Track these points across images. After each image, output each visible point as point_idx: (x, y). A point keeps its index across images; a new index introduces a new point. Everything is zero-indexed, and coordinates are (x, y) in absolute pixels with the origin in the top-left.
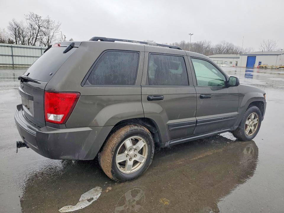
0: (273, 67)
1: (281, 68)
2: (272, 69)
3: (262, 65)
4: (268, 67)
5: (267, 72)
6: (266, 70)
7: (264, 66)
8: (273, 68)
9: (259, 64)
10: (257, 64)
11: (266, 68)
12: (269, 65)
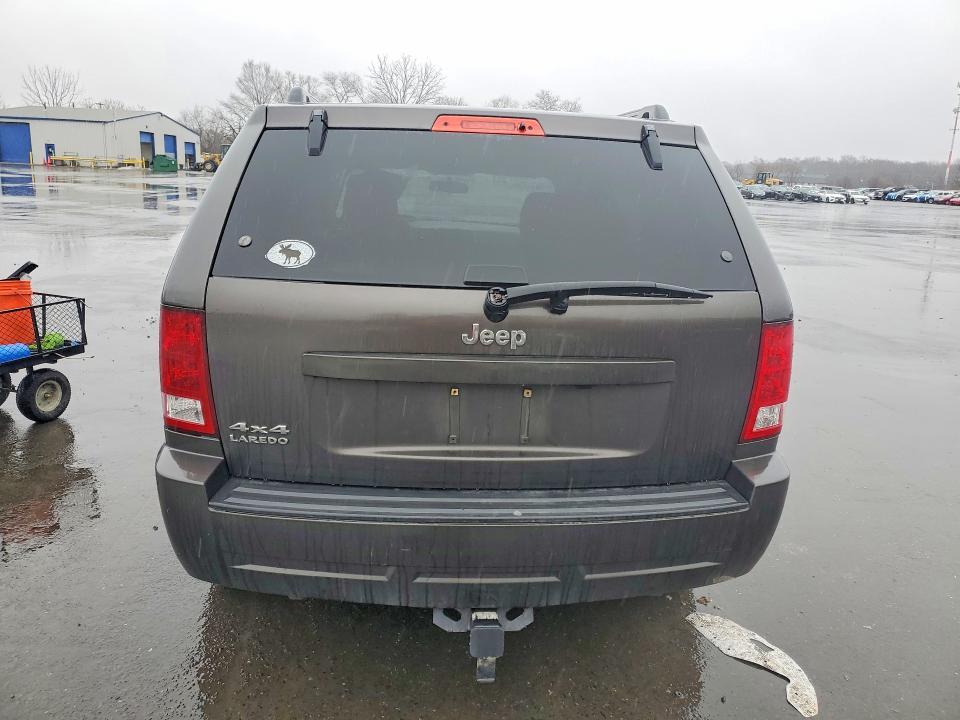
0: (99, 165)
1: (123, 165)
2: (97, 168)
3: (58, 155)
4: (82, 164)
5: (82, 179)
6: (76, 173)
7: (67, 159)
8: (99, 167)
9: (49, 153)
10: (38, 154)
11: (75, 166)
12: (85, 156)
